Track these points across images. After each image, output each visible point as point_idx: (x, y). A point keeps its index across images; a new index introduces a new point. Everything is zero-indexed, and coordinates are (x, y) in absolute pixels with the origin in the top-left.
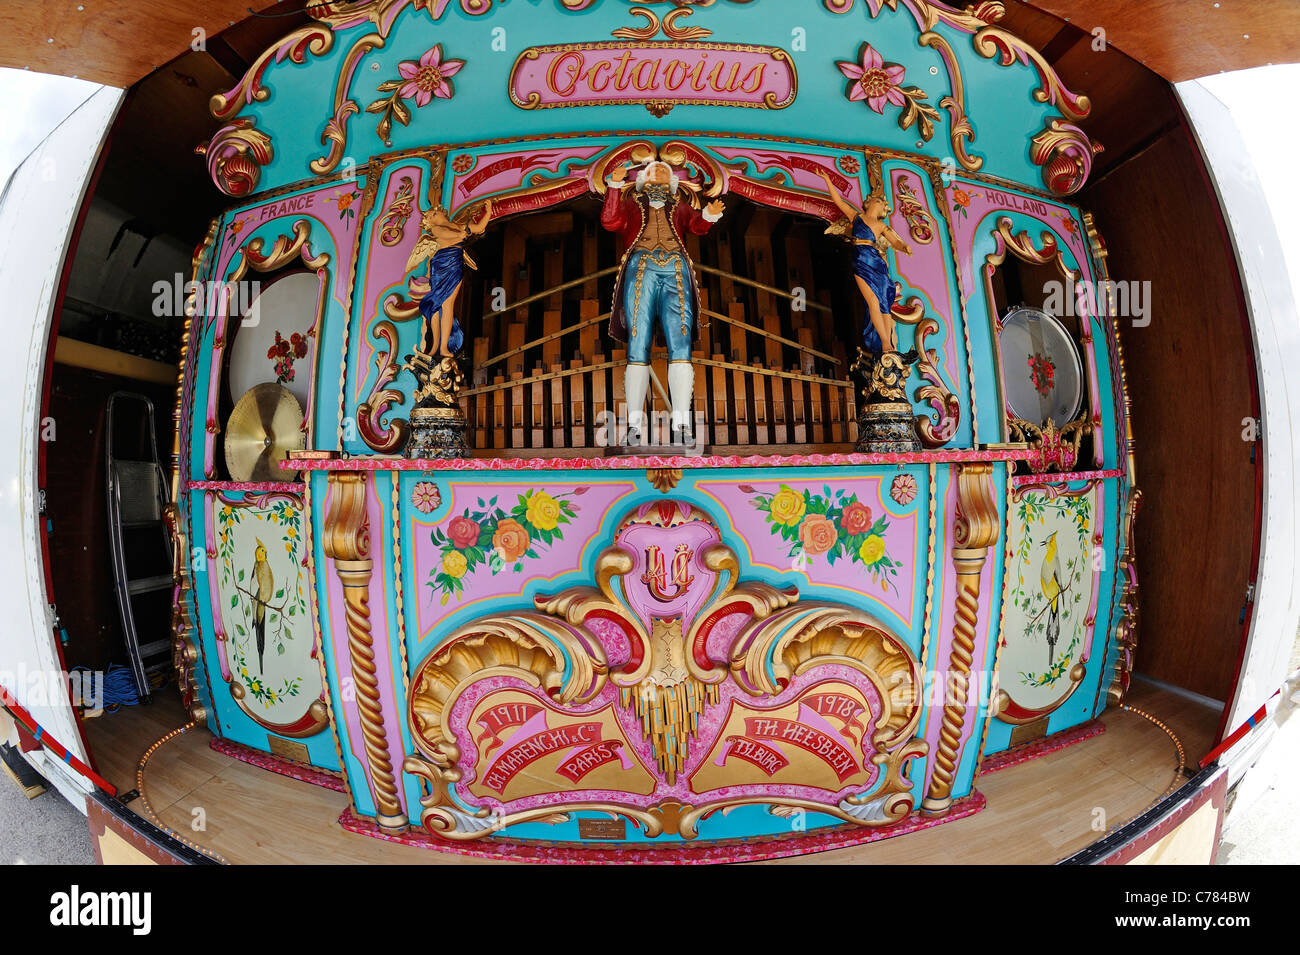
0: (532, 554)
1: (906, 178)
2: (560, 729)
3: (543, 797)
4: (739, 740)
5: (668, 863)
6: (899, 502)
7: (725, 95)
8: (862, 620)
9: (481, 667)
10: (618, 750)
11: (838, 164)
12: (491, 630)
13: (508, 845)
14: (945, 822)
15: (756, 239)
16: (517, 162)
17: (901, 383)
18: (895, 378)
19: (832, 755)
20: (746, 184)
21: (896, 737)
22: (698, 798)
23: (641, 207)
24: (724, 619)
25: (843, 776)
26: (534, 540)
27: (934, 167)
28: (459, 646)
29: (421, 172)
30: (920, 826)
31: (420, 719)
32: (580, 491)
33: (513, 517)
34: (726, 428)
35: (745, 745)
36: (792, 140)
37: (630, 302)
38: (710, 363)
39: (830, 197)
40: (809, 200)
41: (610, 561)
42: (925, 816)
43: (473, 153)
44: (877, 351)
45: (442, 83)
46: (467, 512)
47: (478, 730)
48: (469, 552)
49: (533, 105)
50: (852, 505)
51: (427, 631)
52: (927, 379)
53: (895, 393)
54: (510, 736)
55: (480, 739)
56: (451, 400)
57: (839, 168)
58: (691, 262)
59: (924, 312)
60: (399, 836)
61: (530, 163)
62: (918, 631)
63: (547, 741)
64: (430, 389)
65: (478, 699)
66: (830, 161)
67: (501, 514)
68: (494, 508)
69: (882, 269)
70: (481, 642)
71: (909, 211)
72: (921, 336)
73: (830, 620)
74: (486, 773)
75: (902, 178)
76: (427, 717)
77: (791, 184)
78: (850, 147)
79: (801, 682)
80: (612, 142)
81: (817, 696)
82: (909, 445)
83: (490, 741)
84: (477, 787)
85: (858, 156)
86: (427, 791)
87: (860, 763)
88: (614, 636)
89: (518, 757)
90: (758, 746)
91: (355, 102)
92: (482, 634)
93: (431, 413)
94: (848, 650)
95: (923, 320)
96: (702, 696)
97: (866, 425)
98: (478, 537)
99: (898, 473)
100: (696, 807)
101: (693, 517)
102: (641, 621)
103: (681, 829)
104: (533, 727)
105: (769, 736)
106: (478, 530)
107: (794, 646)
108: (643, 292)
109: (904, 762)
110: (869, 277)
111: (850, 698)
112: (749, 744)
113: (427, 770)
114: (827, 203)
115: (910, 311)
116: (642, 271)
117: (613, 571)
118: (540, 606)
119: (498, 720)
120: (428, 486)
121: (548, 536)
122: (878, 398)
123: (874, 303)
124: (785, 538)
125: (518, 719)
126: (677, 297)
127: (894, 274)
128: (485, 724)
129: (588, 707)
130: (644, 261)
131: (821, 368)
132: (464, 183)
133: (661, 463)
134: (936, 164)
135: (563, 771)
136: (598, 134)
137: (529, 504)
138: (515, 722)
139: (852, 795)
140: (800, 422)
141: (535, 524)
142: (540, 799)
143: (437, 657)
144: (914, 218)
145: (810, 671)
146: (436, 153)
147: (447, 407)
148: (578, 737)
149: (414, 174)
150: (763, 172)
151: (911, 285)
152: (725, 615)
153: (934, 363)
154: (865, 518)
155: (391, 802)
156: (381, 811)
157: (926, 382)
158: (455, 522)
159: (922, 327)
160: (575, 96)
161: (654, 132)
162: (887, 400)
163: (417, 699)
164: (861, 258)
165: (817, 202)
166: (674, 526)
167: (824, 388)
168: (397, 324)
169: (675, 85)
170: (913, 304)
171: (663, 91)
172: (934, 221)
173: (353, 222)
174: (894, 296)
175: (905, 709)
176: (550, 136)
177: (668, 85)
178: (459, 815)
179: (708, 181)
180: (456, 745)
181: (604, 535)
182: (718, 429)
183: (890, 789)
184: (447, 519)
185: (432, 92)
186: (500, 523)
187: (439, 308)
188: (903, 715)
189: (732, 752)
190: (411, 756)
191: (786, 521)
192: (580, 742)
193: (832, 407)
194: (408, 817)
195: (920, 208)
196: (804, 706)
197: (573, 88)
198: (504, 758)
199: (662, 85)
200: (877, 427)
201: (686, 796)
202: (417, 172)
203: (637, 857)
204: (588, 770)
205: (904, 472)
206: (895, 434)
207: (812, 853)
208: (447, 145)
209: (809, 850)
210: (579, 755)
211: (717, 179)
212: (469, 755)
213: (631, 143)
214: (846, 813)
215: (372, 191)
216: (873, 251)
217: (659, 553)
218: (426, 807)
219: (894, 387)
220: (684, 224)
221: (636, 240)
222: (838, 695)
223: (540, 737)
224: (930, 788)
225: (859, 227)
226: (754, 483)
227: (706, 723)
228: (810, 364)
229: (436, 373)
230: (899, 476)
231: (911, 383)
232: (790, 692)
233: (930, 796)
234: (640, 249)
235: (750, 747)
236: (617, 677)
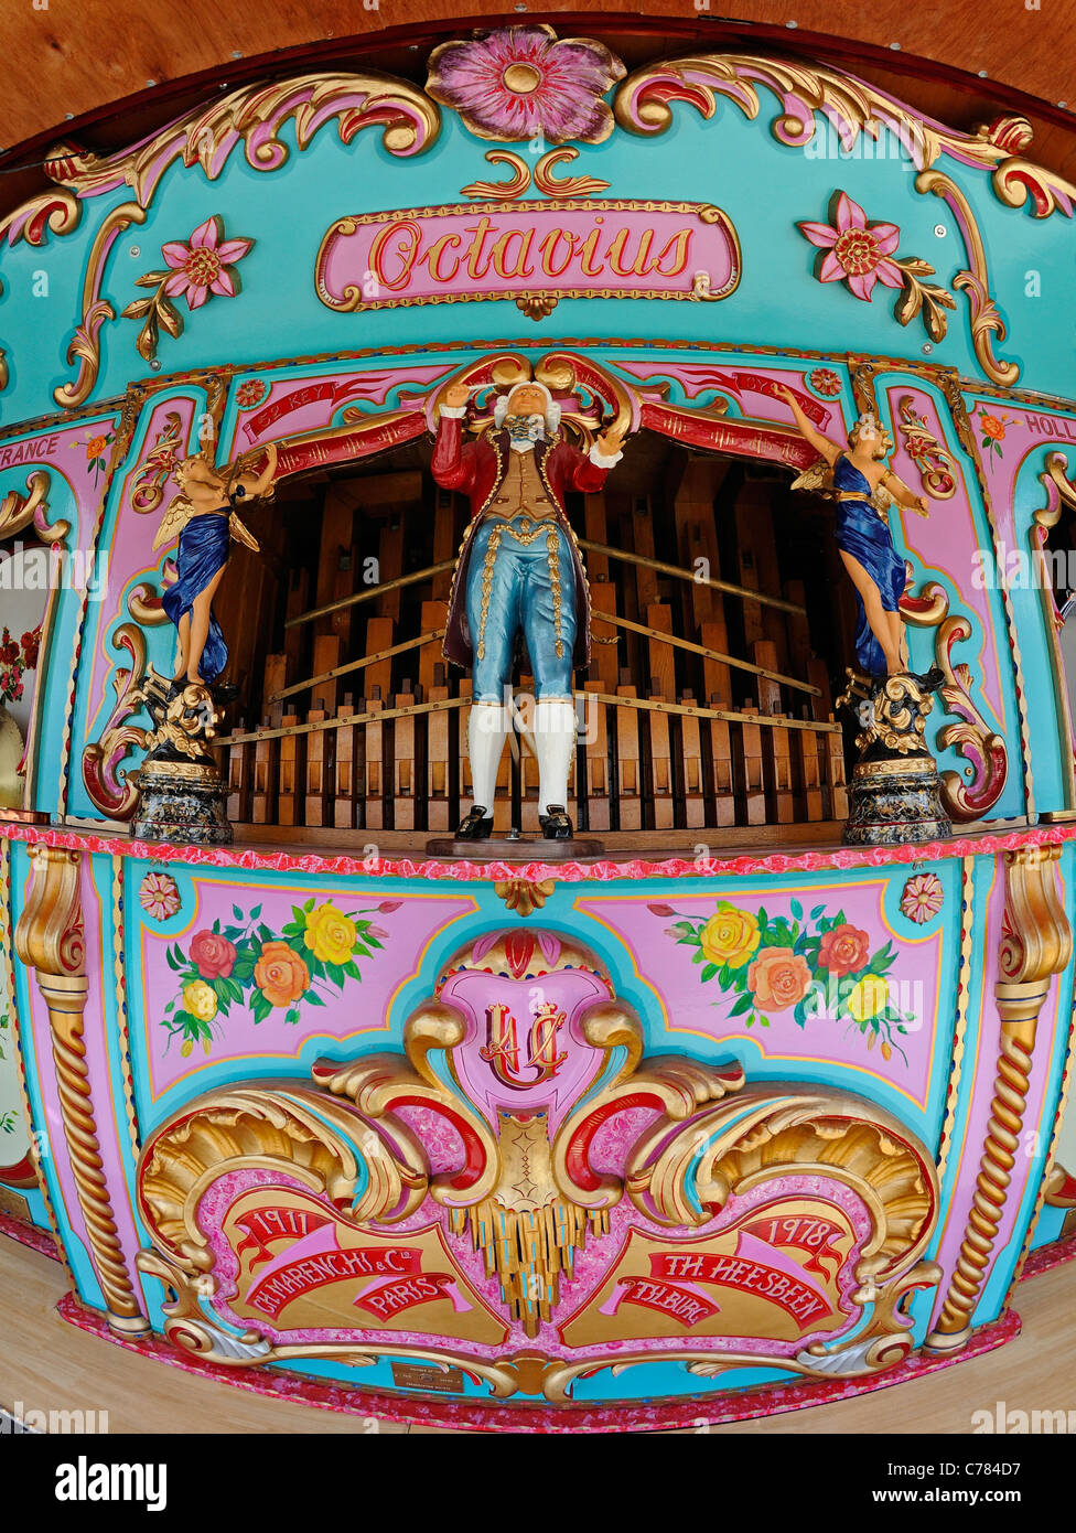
0: (314, 999)
1: (911, 399)
2: (358, 1251)
3: (337, 1331)
4: (640, 1283)
5: (525, 1429)
6: (914, 920)
7: (634, 281)
8: (848, 1111)
9: (239, 1153)
10: (448, 1287)
11: (808, 382)
12: (245, 1106)
13: (290, 1379)
14: (957, 1362)
15: (691, 508)
16: (328, 391)
17: (919, 725)
18: (909, 716)
19: (789, 1298)
20: (668, 415)
21: (893, 1268)
22: (573, 1352)
23: (497, 450)
24: (621, 1114)
25: (803, 1323)
26: (315, 977)
27: (951, 382)
28: (201, 1121)
29: (194, 406)
30: (920, 1371)
31: (153, 1209)
32: (387, 907)
33: (285, 940)
34: (637, 803)
35: (649, 1289)
36: (738, 349)
37: (476, 603)
38: (613, 700)
39: (799, 432)
40: (767, 437)
41: (426, 1026)
42: (928, 1357)
43: (266, 378)
44: (878, 674)
45: (221, 272)
46: (217, 924)
47: (240, 1235)
48: (219, 984)
49: (350, 305)
50: (836, 929)
51: (162, 1091)
52: (955, 713)
53: (910, 742)
54: (284, 1250)
55: (241, 1247)
56: (199, 752)
57: (811, 389)
58: (575, 537)
59: (948, 605)
60: (136, 1343)
61: (345, 391)
62: (936, 1112)
63: (339, 1263)
64: (168, 732)
65: (238, 1191)
66: (797, 377)
67: (266, 934)
68: (257, 923)
69: (882, 537)
70: (231, 1121)
71: (919, 450)
72: (944, 645)
73: (796, 1115)
74: (252, 1290)
75: (905, 400)
76: (163, 1206)
77: (737, 414)
78: (823, 356)
79: (744, 1201)
80: (465, 358)
81: (770, 1221)
82: (931, 827)
83: (255, 1252)
84: (241, 1302)
85: (838, 369)
86: (172, 1296)
87: (832, 1304)
88: (440, 1131)
89: (297, 1278)
90: (671, 1290)
91: (108, 303)
92: (233, 1111)
93: (166, 770)
94: (824, 1151)
95: (947, 619)
96: (580, 1224)
97: (859, 797)
98: (233, 965)
99: (912, 873)
100: (569, 1363)
101: (563, 962)
102: (481, 1113)
103: (546, 1390)
104: (317, 1242)
105: (689, 1276)
106: (233, 955)
107: (733, 1156)
108: (495, 587)
109: (901, 1297)
110: (863, 553)
111: (822, 1220)
112: (656, 1288)
113: (168, 1273)
114: (794, 441)
115: (927, 605)
116: (494, 553)
117: (429, 1043)
118: (321, 1080)
119: (266, 1228)
120: (163, 879)
121: (338, 973)
122: (880, 752)
123: (872, 594)
124: (725, 987)
125: (294, 1229)
126: (548, 595)
127: (899, 545)
128: (248, 1229)
129: (402, 1226)
130: (500, 535)
131: (792, 703)
132: (250, 422)
133: (510, 873)
134: (954, 376)
135: (363, 1303)
136: (446, 347)
137: (309, 922)
138: (289, 1233)
139: (819, 1343)
140: (756, 789)
141: (317, 953)
142: (333, 1334)
143: (172, 1129)
144: (928, 461)
145: (760, 1186)
146: (216, 378)
147: (193, 762)
148: (385, 1264)
149: (183, 409)
150: (694, 398)
151: (927, 565)
152: (619, 1110)
153: (965, 686)
154: (857, 948)
155: (124, 1300)
156: (111, 1308)
157: (954, 718)
158: (199, 939)
159: (945, 630)
160: (412, 290)
161: (528, 342)
162: (895, 754)
163: (147, 1182)
164: (849, 522)
165: (778, 440)
166: (530, 976)
167: (795, 736)
168: (145, 629)
169: (557, 266)
170: (931, 596)
171: (541, 279)
172: (957, 464)
173: (103, 477)
174: (904, 583)
175: (909, 1232)
176: (377, 352)
177: (547, 268)
178: (216, 1334)
179: (608, 412)
180: (207, 1248)
181: (425, 978)
182: (623, 804)
183: (878, 1331)
184: (190, 932)
185: (209, 287)
186: (265, 946)
187: (189, 608)
188: (906, 1237)
189: (628, 1297)
190: (147, 1251)
191: (727, 960)
192: (389, 1272)
193: (806, 764)
194: (149, 1321)
195: (934, 445)
196: (746, 1235)
197: (407, 277)
198: (276, 1275)
199: (538, 269)
200: (880, 800)
201: (555, 1348)
202: (190, 404)
203: (479, 1418)
204: (401, 1308)
205: (924, 871)
206: (909, 810)
207: (750, 1418)
208: (231, 366)
209: (745, 1415)
210: (388, 1287)
211: (621, 409)
212: (227, 1263)
213: (491, 357)
214: (807, 1366)
215: (127, 432)
216: (868, 510)
217: (507, 1016)
218: (171, 1317)
219: (907, 731)
220: (566, 476)
221: (487, 502)
222: (803, 1217)
223: (329, 1257)
224: (939, 1319)
225: (845, 473)
226: (673, 901)
227: (587, 1258)
228: (774, 695)
229: (176, 709)
230: (915, 877)
231: (933, 721)
232: (726, 1217)
233: (939, 1329)
234: (492, 516)
235: (658, 1291)
236: (442, 1192)
